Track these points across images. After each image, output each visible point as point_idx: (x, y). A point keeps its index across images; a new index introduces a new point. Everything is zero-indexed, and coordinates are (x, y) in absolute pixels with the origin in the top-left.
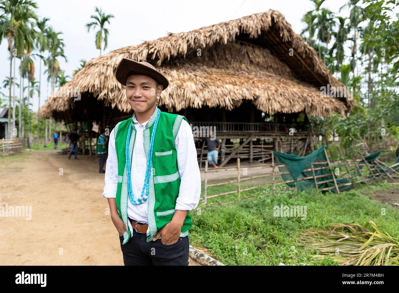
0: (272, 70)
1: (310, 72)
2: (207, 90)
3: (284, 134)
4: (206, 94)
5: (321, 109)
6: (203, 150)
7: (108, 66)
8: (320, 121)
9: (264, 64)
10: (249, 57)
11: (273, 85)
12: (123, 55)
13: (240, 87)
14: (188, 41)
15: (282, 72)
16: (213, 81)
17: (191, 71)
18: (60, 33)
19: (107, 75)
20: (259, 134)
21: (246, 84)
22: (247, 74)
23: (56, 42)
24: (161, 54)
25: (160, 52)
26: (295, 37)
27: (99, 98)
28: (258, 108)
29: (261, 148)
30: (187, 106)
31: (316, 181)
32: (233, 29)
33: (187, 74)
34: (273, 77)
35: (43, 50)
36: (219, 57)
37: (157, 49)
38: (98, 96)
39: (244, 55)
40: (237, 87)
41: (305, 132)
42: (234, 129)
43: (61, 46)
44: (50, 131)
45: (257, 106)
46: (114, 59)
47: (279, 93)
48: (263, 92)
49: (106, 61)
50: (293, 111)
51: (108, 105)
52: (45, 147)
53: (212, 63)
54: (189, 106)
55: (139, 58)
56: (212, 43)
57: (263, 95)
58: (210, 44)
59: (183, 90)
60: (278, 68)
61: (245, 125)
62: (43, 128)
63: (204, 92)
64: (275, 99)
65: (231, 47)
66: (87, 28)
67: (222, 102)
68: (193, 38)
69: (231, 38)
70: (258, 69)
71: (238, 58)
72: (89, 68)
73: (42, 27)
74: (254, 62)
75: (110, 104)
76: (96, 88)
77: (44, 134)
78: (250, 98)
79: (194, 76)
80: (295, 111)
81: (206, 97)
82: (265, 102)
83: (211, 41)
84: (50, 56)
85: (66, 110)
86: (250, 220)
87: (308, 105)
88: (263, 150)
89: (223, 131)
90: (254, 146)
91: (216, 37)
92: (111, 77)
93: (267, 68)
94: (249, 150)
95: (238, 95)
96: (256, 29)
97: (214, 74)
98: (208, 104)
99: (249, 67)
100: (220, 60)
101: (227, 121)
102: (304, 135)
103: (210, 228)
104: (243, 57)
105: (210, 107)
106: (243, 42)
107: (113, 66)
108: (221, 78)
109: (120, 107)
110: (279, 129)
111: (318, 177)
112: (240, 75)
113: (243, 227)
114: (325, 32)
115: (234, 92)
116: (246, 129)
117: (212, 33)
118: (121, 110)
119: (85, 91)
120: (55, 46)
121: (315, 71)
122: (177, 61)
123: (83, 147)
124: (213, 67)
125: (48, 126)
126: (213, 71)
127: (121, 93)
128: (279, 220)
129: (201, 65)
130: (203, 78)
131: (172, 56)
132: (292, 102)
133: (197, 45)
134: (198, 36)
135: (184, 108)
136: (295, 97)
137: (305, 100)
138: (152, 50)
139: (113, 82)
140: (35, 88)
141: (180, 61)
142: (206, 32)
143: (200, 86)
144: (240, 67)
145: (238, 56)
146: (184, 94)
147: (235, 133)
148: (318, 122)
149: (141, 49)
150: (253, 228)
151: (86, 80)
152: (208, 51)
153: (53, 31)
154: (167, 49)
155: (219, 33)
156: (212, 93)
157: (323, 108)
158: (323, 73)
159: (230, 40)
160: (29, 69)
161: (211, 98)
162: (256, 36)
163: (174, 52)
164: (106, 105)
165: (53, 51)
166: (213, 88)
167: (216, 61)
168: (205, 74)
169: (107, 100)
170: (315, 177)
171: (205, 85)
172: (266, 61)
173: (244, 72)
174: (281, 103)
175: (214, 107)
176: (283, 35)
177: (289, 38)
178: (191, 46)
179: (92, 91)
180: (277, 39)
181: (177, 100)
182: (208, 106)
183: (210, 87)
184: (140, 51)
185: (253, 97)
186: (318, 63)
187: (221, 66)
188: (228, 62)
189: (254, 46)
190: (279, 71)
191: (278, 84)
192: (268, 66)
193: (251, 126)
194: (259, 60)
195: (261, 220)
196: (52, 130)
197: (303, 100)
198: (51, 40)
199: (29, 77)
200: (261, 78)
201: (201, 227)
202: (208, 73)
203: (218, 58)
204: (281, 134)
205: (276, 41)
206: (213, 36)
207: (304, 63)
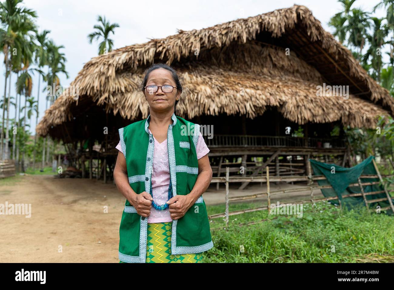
0: (299, 75)
1: (344, 76)
2: (224, 95)
3: (317, 150)
4: (224, 100)
5: (361, 118)
6: (220, 168)
7: (110, 65)
8: (358, 135)
9: (289, 68)
10: (271, 60)
11: (302, 91)
12: (126, 54)
13: (263, 92)
14: (201, 39)
15: (311, 77)
16: (231, 84)
17: (205, 74)
18: (61, 47)
19: (108, 75)
20: (286, 149)
21: (269, 88)
22: (270, 79)
23: (56, 57)
24: (171, 53)
25: (170, 51)
26: (325, 35)
27: (99, 102)
28: (285, 117)
29: (289, 166)
30: (201, 113)
31: (365, 200)
32: (252, 26)
33: (201, 76)
34: (301, 82)
35: (42, 64)
36: (237, 61)
37: (166, 47)
38: (98, 100)
39: (266, 58)
40: (259, 92)
41: (341, 148)
42: (256, 144)
43: (62, 61)
44: (48, 154)
45: (284, 113)
46: (117, 58)
47: (309, 98)
48: (290, 98)
49: (107, 60)
50: (327, 121)
51: (110, 112)
52: (41, 171)
53: (229, 67)
54: (204, 113)
55: (146, 57)
56: (229, 42)
57: (290, 101)
58: (227, 43)
59: (196, 95)
60: (306, 73)
61: (269, 138)
62: (40, 151)
63: (221, 97)
64: (304, 106)
65: (251, 49)
66: (89, 39)
67: (242, 108)
68: (208, 35)
69: (251, 36)
70: (282, 73)
71: (259, 61)
72: (87, 69)
73: (42, 40)
74: (278, 65)
75: (112, 110)
76: (95, 91)
77: (41, 158)
78: (275, 104)
79: (208, 79)
80: (329, 121)
81: (224, 103)
82: (293, 109)
83: (228, 40)
84: (50, 72)
85: (63, 122)
86: (288, 242)
87: (345, 113)
88: (291, 168)
89: (243, 146)
90: (281, 164)
91: (233, 35)
92: (112, 78)
93: (293, 73)
94: (275, 169)
95: (261, 101)
96: (279, 26)
97: (232, 77)
98: (225, 111)
99: (272, 72)
100: (238, 63)
101: (248, 134)
102: (340, 151)
103: (235, 251)
104: (264, 60)
105: (228, 115)
106: (264, 43)
107: (115, 65)
108: (241, 82)
109: (123, 114)
110: (309, 144)
111: (367, 194)
112: (261, 79)
113: (279, 250)
114: (358, 34)
115: (256, 98)
116: (270, 144)
117: (228, 30)
118: (125, 117)
119: (83, 94)
120: (55, 61)
121: (351, 74)
122: (189, 64)
123: (82, 170)
124: (230, 70)
125: (46, 149)
126: (231, 75)
127: (124, 97)
128: (327, 241)
129: (217, 68)
130: (220, 82)
131: (182, 57)
132: (325, 109)
133: (212, 43)
134: (212, 33)
135: (198, 115)
136: (329, 103)
137: (341, 108)
138: (161, 49)
139: (116, 84)
140: (33, 108)
141: (192, 64)
142: (222, 30)
143: (216, 90)
144: (261, 71)
145: (259, 59)
146: (197, 98)
147: (257, 148)
148: (356, 137)
149: (147, 47)
150: (292, 252)
151: (84, 81)
152: (225, 53)
153: (54, 45)
154: (178, 48)
155: (236, 30)
156: (231, 98)
157: (363, 117)
158: (361, 76)
159: (250, 39)
160: (27, 85)
161: (229, 103)
162: (279, 35)
163: (185, 52)
164: (107, 112)
165: (54, 66)
166: (231, 93)
167: (233, 65)
168: (221, 77)
169: (108, 105)
170: (365, 194)
171: (222, 90)
172: (291, 65)
173: (266, 77)
174: (312, 111)
175: (232, 115)
176: (311, 33)
177: (319, 37)
178: (205, 45)
179: (91, 94)
180: (304, 39)
181: (190, 106)
182: (226, 113)
183: (228, 91)
184: (146, 49)
185: (279, 103)
186: (354, 65)
187: (239, 70)
188: (248, 65)
189: (278, 48)
190: (307, 76)
191: (307, 89)
192: (294, 70)
193: (276, 140)
194: (284, 63)
195: (302, 243)
196: (50, 153)
197: (338, 108)
198: (50, 55)
199: (26, 93)
200: (286, 82)
201: (223, 250)
202: (224, 77)
203: (235, 61)
204: (312, 150)
205: (303, 42)
206: (230, 34)
207: (337, 66)
